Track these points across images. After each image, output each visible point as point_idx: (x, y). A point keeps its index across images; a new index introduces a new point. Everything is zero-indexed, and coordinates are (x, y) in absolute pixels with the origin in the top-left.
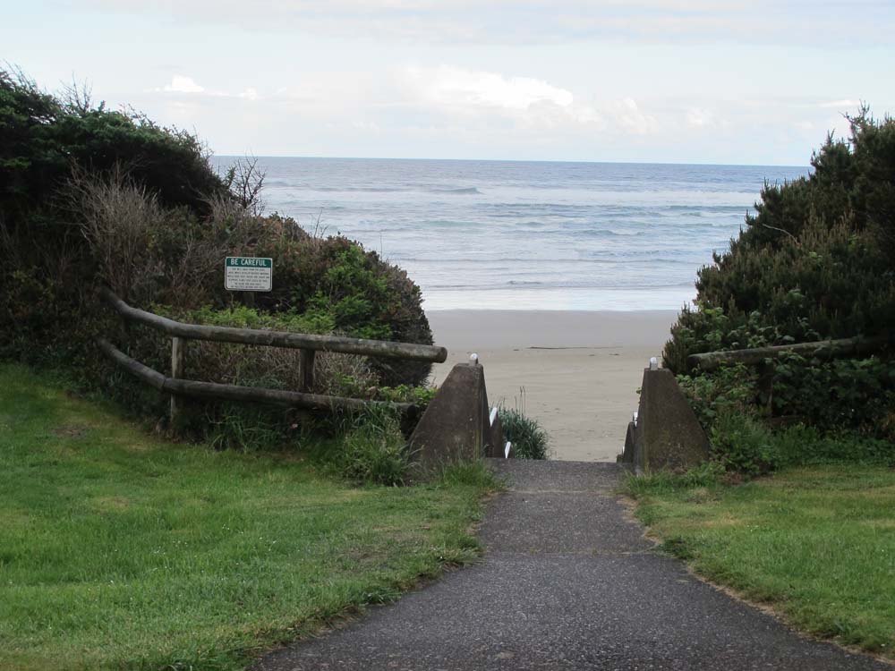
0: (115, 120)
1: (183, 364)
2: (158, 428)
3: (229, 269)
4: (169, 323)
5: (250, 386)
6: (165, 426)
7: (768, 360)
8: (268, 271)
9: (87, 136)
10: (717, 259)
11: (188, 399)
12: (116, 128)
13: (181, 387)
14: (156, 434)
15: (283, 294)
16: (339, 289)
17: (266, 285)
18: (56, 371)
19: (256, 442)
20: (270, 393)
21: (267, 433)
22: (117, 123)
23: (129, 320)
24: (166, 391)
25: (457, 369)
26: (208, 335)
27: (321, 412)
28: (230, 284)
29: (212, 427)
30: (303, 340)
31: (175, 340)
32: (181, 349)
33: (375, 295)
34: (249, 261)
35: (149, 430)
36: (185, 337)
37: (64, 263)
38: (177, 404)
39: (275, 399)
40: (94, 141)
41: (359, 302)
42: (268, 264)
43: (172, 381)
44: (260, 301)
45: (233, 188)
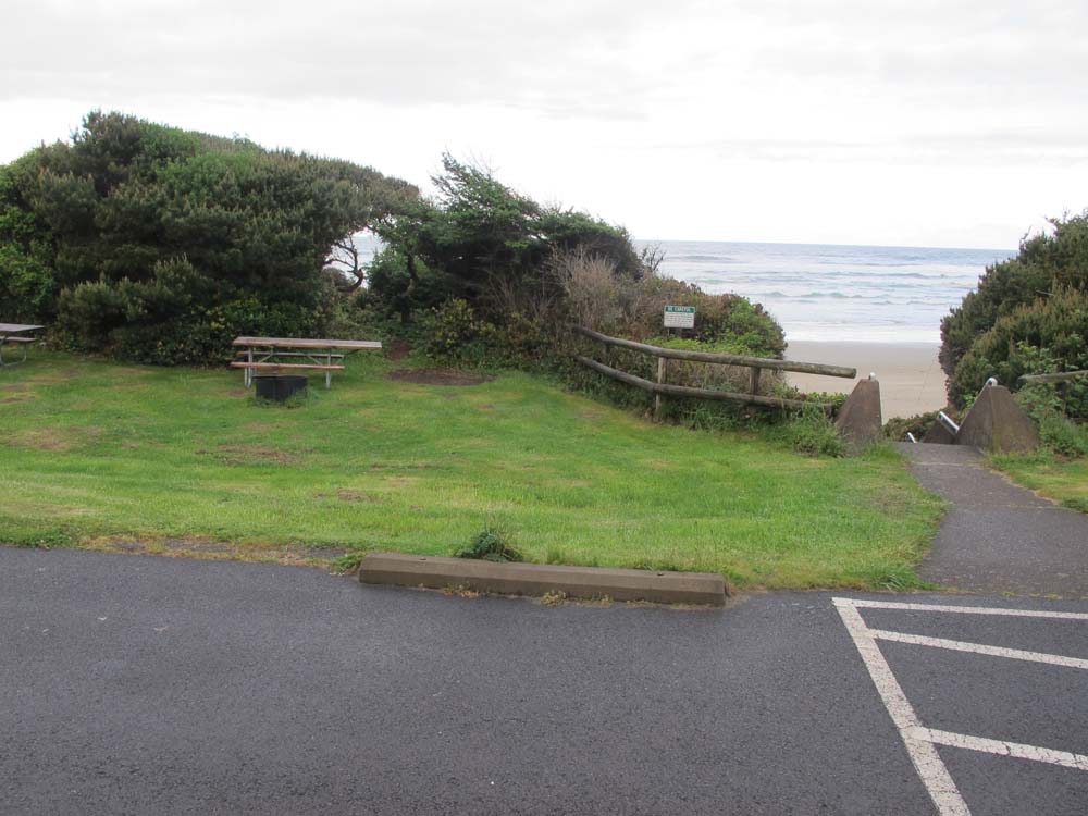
0: (580, 217)
1: (666, 376)
2: (646, 415)
3: (666, 313)
4: (656, 348)
5: (712, 390)
6: (652, 414)
7: (1068, 382)
8: (692, 315)
9: (563, 228)
10: (952, 311)
11: (668, 397)
12: (582, 223)
13: (666, 389)
14: (646, 419)
15: (700, 330)
16: (739, 328)
17: (691, 325)
18: (546, 376)
19: (719, 426)
20: (729, 395)
21: (726, 421)
22: (582, 220)
23: (609, 345)
24: (655, 392)
25: (861, 381)
26: (685, 356)
27: (764, 407)
28: (667, 323)
29: (686, 415)
30: (754, 362)
31: (661, 360)
32: (665, 366)
33: (763, 331)
34: (680, 309)
35: (640, 415)
36: (667, 357)
37: (543, 307)
38: (661, 400)
39: (733, 399)
40: (568, 231)
41: (755, 337)
42: (692, 311)
43: (659, 386)
44: (686, 334)
45: (644, 263)
